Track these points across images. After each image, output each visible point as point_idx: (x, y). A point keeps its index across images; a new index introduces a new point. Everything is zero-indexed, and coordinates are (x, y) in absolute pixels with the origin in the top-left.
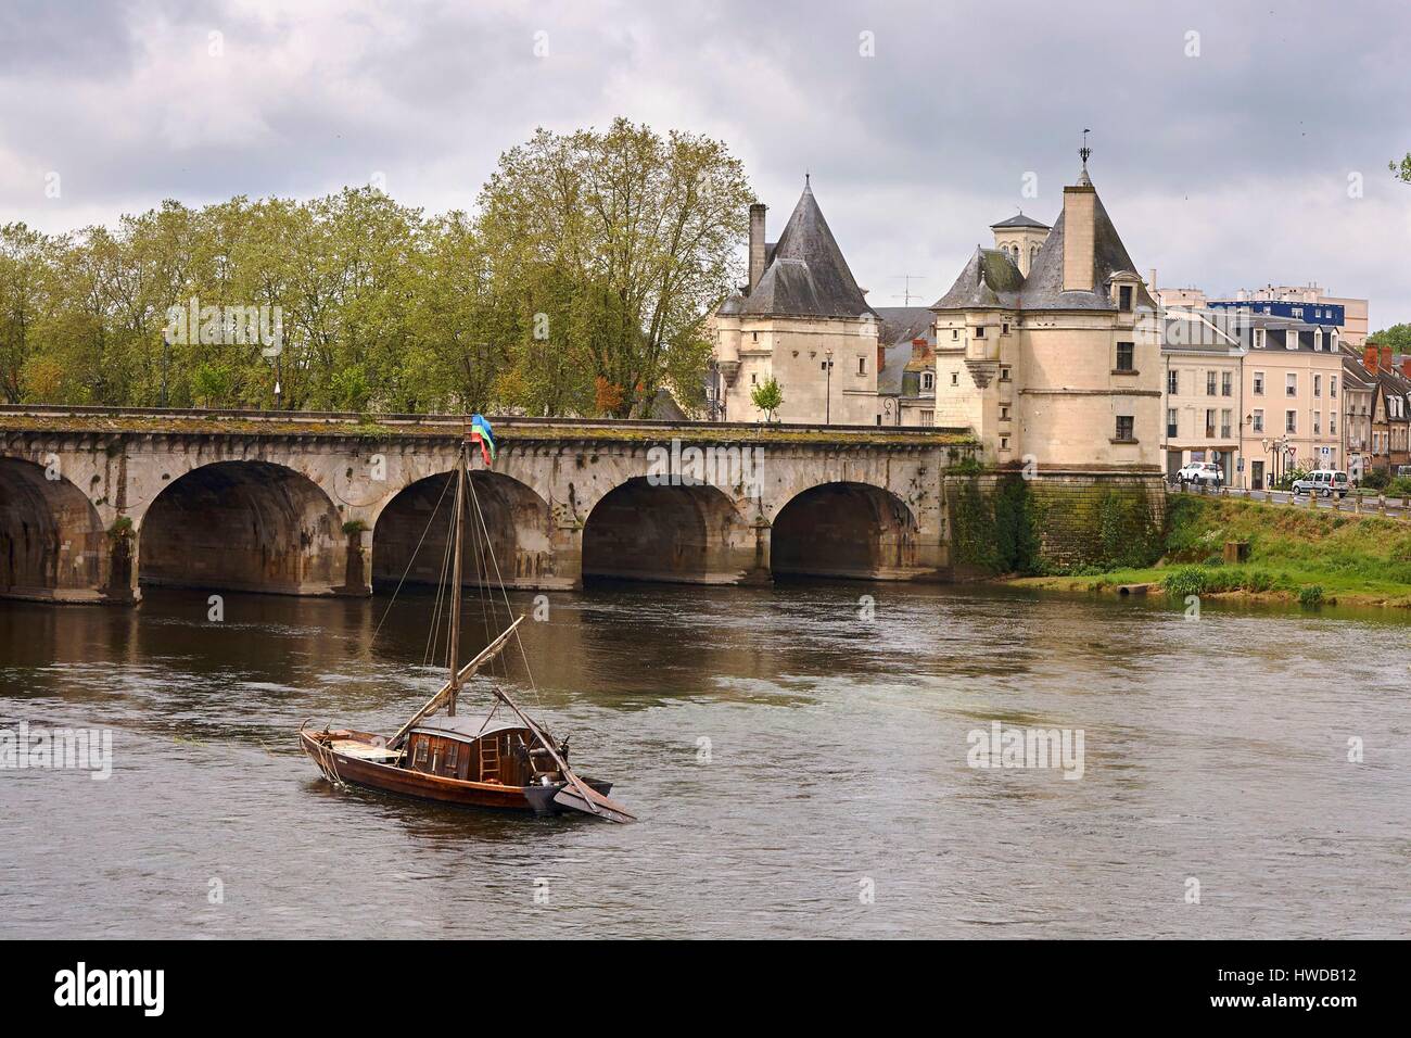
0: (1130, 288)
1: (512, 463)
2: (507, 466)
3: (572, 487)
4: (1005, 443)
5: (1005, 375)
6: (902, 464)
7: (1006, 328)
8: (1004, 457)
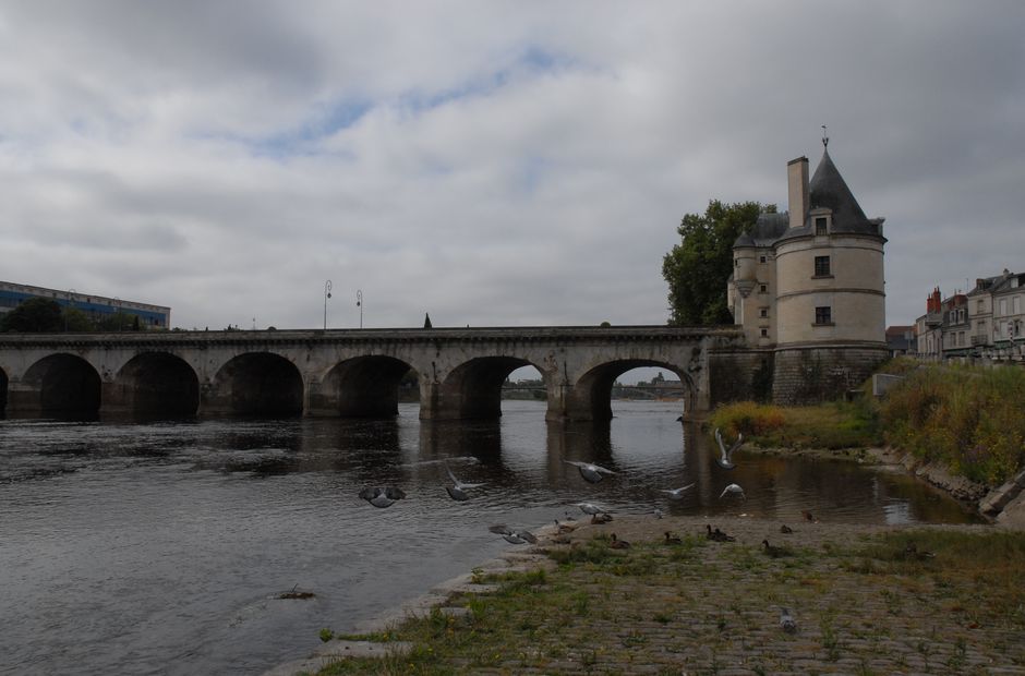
0: (825, 219)
1: (397, 351)
2: (395, 353)
3: (433, 363)
4: (764, 333)
5: (763, 289)
6: (681, 348)
7: (763, 260)
8: (764, 342)
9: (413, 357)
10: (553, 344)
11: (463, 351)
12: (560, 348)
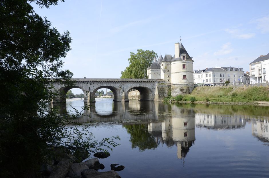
3: (89, 88)
4: (168, 81)
5: (168, 71)
6: (150, 84)
7: (168, 65)
8: (168, 83)
9: (84, 86)
10: (121, 83)
11: (97, 84)
12: (122, 84)
